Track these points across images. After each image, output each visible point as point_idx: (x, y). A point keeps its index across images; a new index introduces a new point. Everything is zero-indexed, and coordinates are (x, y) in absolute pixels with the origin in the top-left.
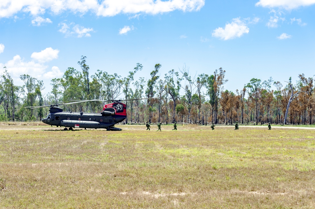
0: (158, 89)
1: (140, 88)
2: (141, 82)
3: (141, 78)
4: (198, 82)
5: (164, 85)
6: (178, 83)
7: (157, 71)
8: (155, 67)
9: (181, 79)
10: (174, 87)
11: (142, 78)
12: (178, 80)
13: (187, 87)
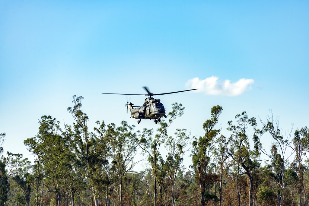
0: (216, 153)
1: (177, 150)
2: (179, 138)
3: (180, 130)
4: (297, 139)
5: (229, 147)
6: (256, 138)
7: (216, 120)
8: (212, 112)
9: (261, 132)
10: (247, 148)
11: (182, 131)
12: (256, 134)
13: (274, 148)
